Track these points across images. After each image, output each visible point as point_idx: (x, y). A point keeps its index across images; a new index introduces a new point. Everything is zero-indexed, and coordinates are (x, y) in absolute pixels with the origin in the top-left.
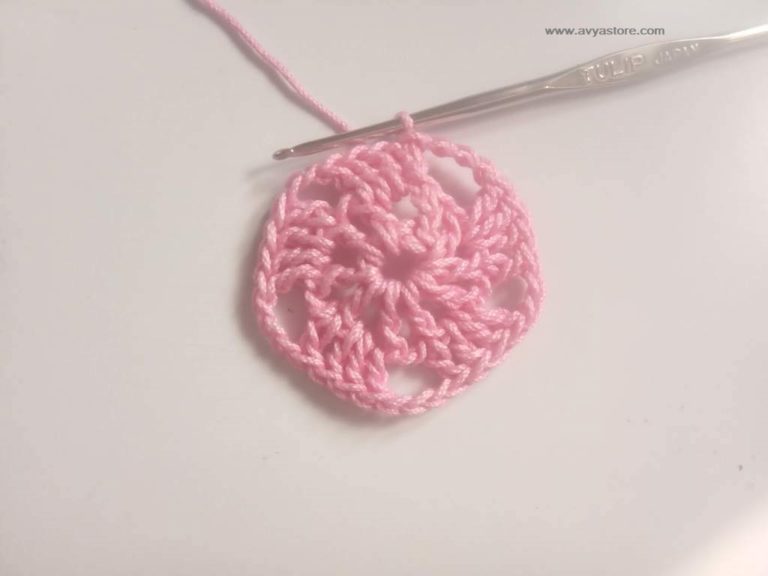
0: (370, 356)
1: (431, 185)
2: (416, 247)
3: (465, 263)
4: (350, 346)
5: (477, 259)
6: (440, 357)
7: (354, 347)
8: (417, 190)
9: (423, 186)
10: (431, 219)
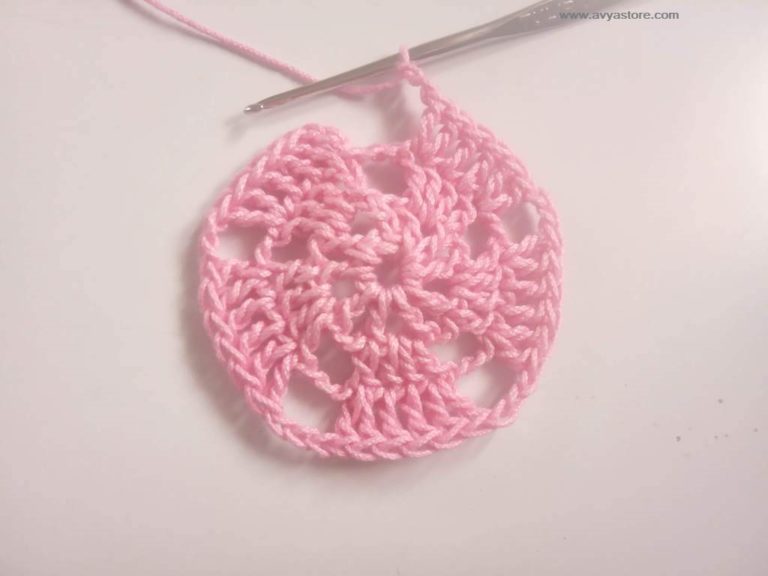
0: (415, 353)
1: (373, 195)
2: (392, 249)
3: (435, 239)
4: (397, 357)
5: (441, 229)
6: (470, 321)
7: (400, 356)
8: (364, 204)
9: (369, 199)
10: (390, 222)
